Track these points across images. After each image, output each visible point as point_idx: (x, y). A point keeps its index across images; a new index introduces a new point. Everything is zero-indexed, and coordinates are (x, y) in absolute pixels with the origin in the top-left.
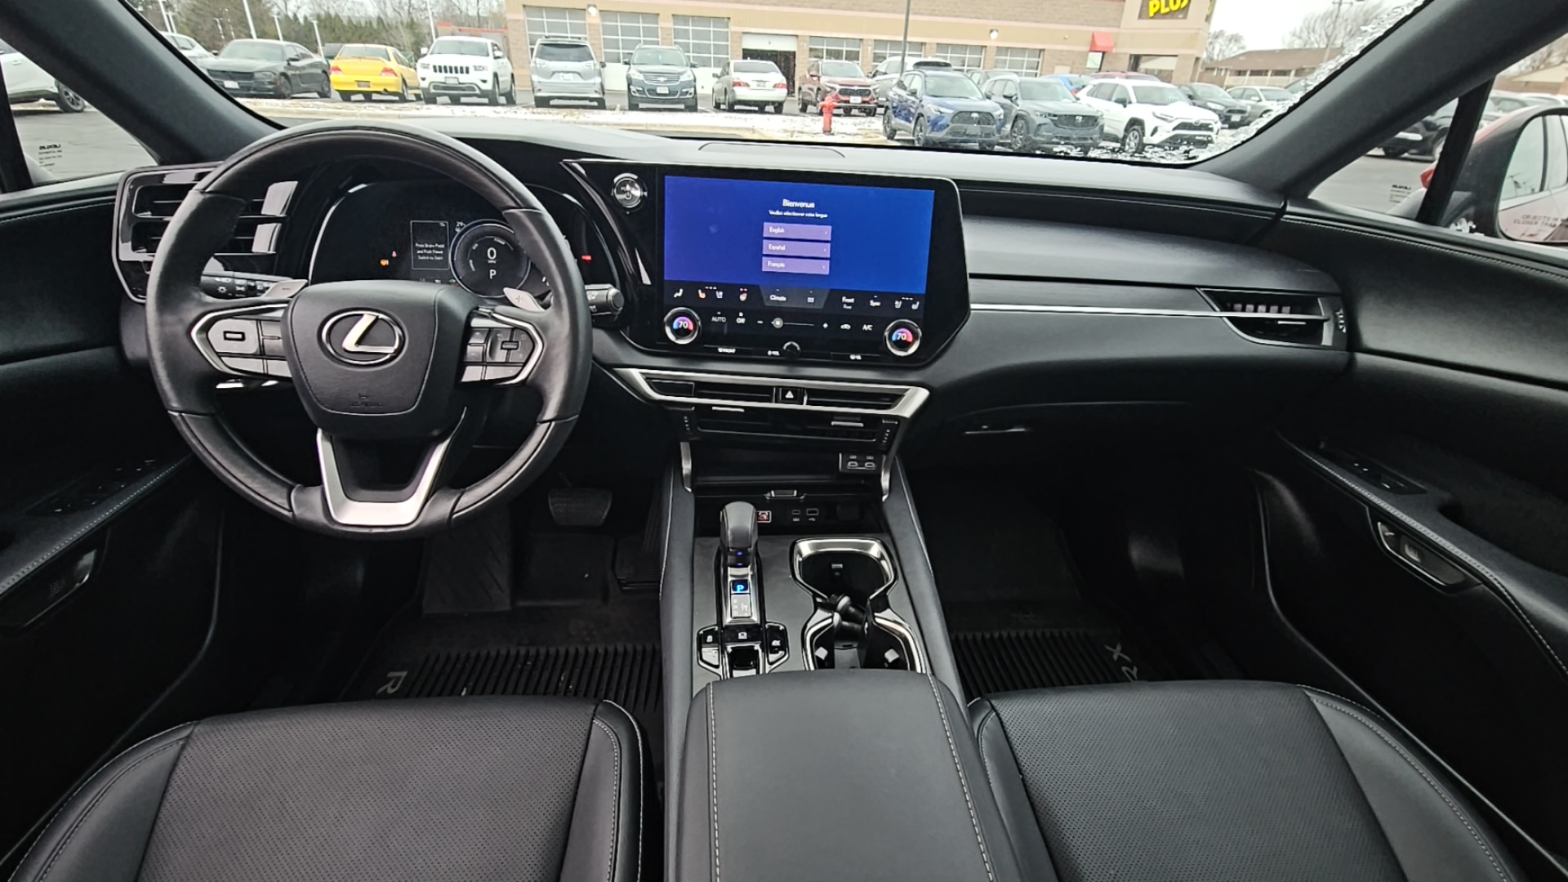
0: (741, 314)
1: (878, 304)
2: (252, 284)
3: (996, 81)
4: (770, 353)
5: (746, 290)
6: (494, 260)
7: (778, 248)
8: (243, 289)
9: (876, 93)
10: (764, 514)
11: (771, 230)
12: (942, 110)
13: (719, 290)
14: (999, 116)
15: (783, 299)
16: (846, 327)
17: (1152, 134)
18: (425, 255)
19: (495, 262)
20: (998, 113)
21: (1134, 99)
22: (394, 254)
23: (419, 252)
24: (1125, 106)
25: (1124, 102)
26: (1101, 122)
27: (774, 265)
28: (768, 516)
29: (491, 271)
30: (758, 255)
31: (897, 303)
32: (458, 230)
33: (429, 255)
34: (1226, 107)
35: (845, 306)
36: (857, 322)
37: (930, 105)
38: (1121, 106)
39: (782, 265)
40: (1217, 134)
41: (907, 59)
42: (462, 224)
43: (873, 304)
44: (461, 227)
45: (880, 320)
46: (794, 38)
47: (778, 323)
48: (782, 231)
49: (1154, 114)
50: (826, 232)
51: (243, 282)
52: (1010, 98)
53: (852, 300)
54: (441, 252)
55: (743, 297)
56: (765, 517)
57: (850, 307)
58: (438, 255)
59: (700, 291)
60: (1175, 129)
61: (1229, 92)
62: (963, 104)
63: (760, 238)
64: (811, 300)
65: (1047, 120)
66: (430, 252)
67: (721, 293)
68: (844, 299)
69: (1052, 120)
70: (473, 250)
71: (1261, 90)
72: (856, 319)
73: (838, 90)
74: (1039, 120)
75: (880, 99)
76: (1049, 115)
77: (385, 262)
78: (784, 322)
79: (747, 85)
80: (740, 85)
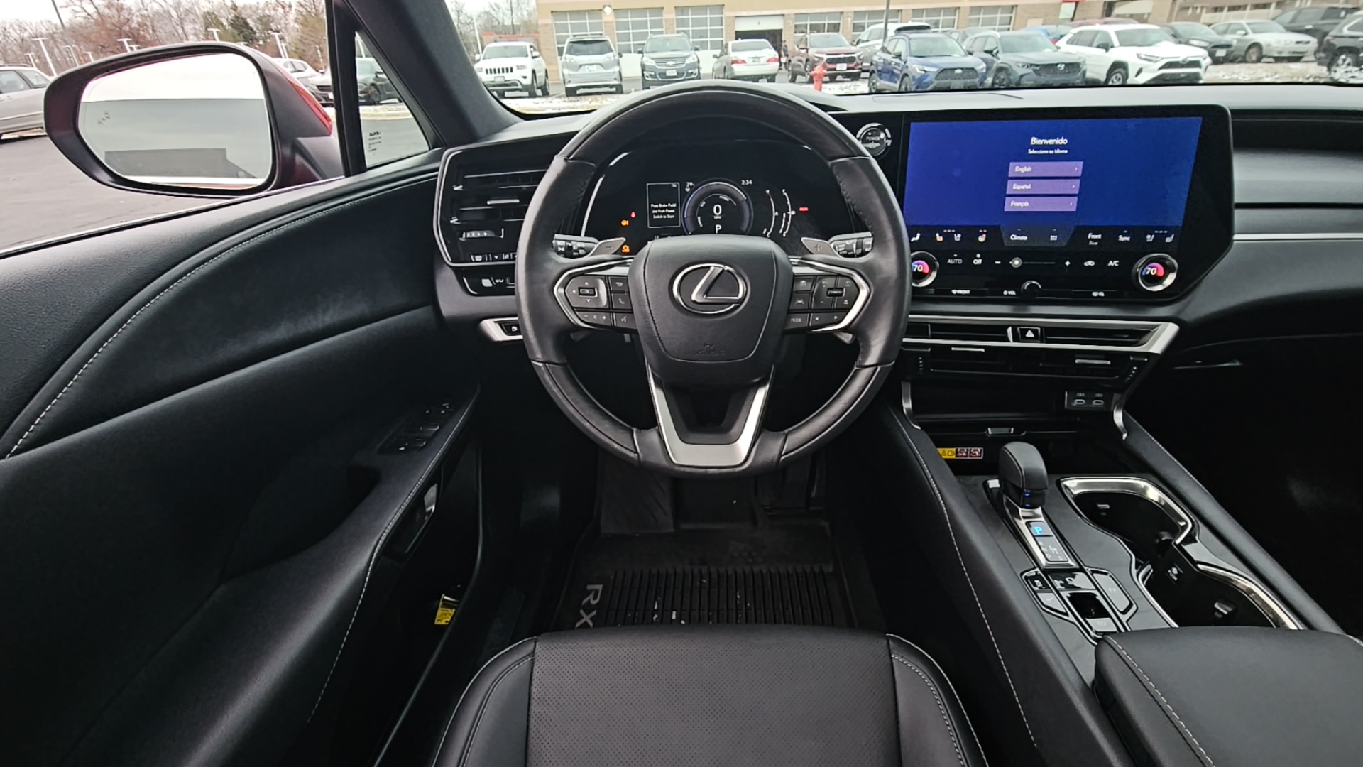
0: (978, 256)
1: (1128, 239)
2: (570, 245)
3: (976, 38)
4: (1005, 293)
5: (985, 231)
6: (719, 215)
7: (1023, 187)
8: (563, 249)
9: (860, 60)
10: (977, 450)
11: (1017, 169)
12: (927, 69)
13: (957, 233)
14: (982, 70)
15: (1025, 238)
16: (1090, 263)
17: (1137, 75)
18: (659, 214)
19: (720, 218)
20: (981, 67)
21: (1116, 43)
22: (633, 215)
23: (654, 212)
24: (1107, 50)
25: (1106, 47)
26: (1083, 68)
27: (1017, 204)
28: (980, 453)
29: (717, 226)
30: (1002, 195)
31: (1149, 237)
32: (688, 190)
33: (663, 214)
34: (1210, 43)
35: (1091, 243)
36: (1101, 258)
37: (915, 66)
38: (1103, 50)
39: (1026, 204)
40: (1205, 70)
41: (889, 25)
42: (691, 184)
43: (1121, 238)
44: (691, 187)
45: (1130, 255)
46: (781, 17)
47: (1016, 262)
48: (1029, 169)
49: (1138, 56)
50: (1076, 168)
51: (563, 243)
52: (990, 52)
53: (1099, 236)
54: (673, 211)
55: (982, 239)
56: (977, 453)
57: (1096, 243)
58: (671, 214)
59: (937, 235)
60: (1160, 69)
61: (1213, 29)
62: (945, 62)
63: (1004, 178)
64: (1054, 238)
65: (1030, 70)
66: (663, 211)
67: (959, 236)
68: (1090, 236)
69: (1034, 70)
70: (700, 207)
71: (1249, 24)
72: (1100, 255)
73: (825, 60)
74: (1021, 71)
75: (864, 64)
76: (1031, 65)
77: (625, 223)
78: (1023, 261)
79: (744, 62)
80: (738, 63)
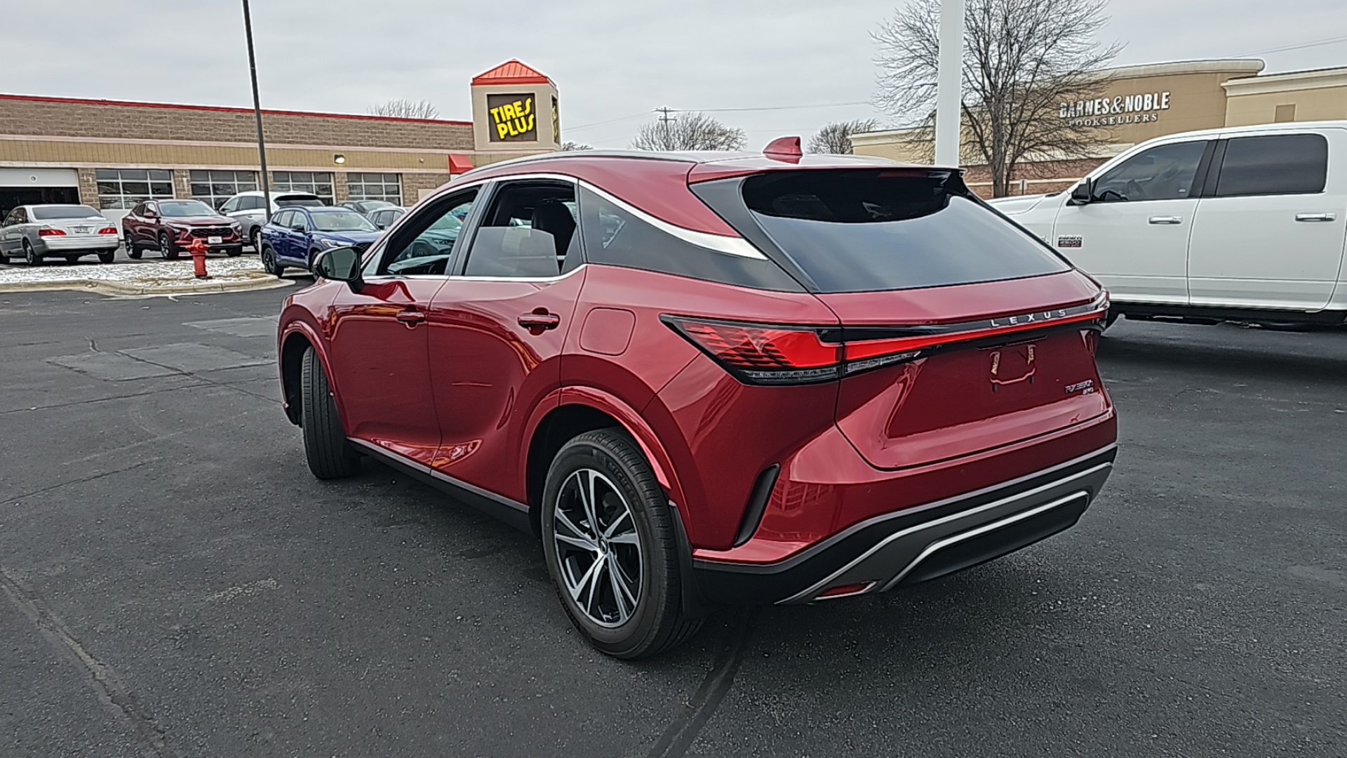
9: (239, 232)
73: (190, 231)
79: (61, 233)
80: (51, 234)
